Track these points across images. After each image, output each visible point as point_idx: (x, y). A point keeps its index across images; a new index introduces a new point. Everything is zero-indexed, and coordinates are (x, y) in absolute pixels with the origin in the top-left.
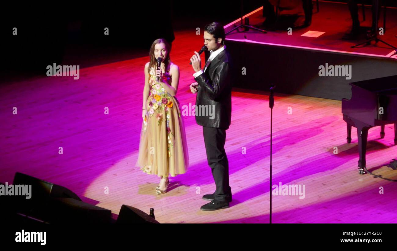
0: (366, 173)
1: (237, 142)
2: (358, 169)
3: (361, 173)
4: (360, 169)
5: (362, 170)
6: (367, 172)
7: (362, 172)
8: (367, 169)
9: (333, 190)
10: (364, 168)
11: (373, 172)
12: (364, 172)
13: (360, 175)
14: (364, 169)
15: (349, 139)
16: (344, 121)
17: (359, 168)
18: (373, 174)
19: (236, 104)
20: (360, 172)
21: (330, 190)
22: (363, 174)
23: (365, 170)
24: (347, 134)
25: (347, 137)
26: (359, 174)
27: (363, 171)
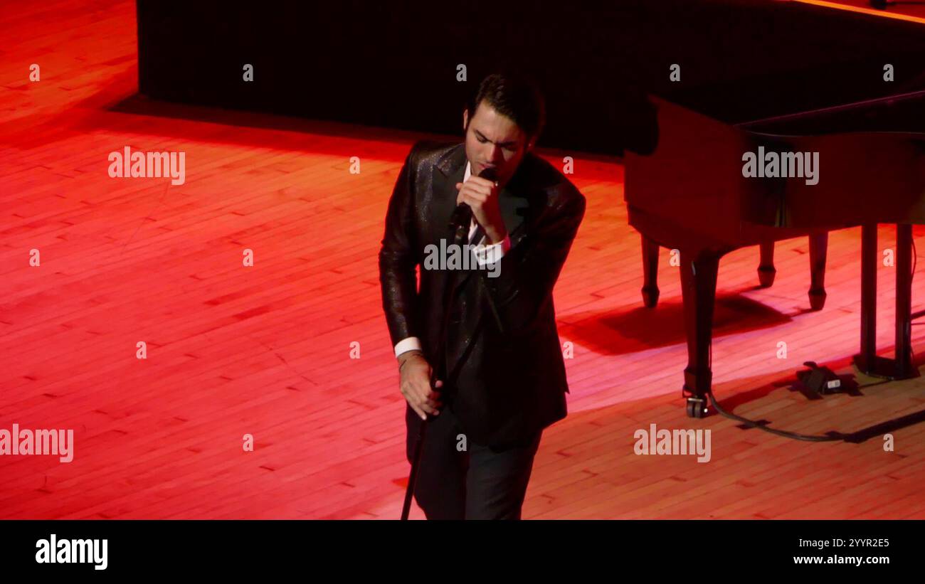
0: (713, 412)
1: (254, 306)
2: (685, 399)
3: (693, 415)
4: (690, 399)
5: (701, 401)
6: (717, 409)
7: (698, 409)
8: (718, 399)
9: (595, 475)
10: (707, 395)
11: (737, 411)
12: (706, 410)
13: (695, 419)
14: (705, 399)
15: (651, 290)
16: (632, 229)
17: (687, 394)
18: (737, 417)
19: (251, 172)
20: (690, 408)
21: (585, 475)
22: (703, 415)
23: (709, 403)
24: (641, 273)
25: (642, 286)
26: (690, 417)
27: (703, 406)
